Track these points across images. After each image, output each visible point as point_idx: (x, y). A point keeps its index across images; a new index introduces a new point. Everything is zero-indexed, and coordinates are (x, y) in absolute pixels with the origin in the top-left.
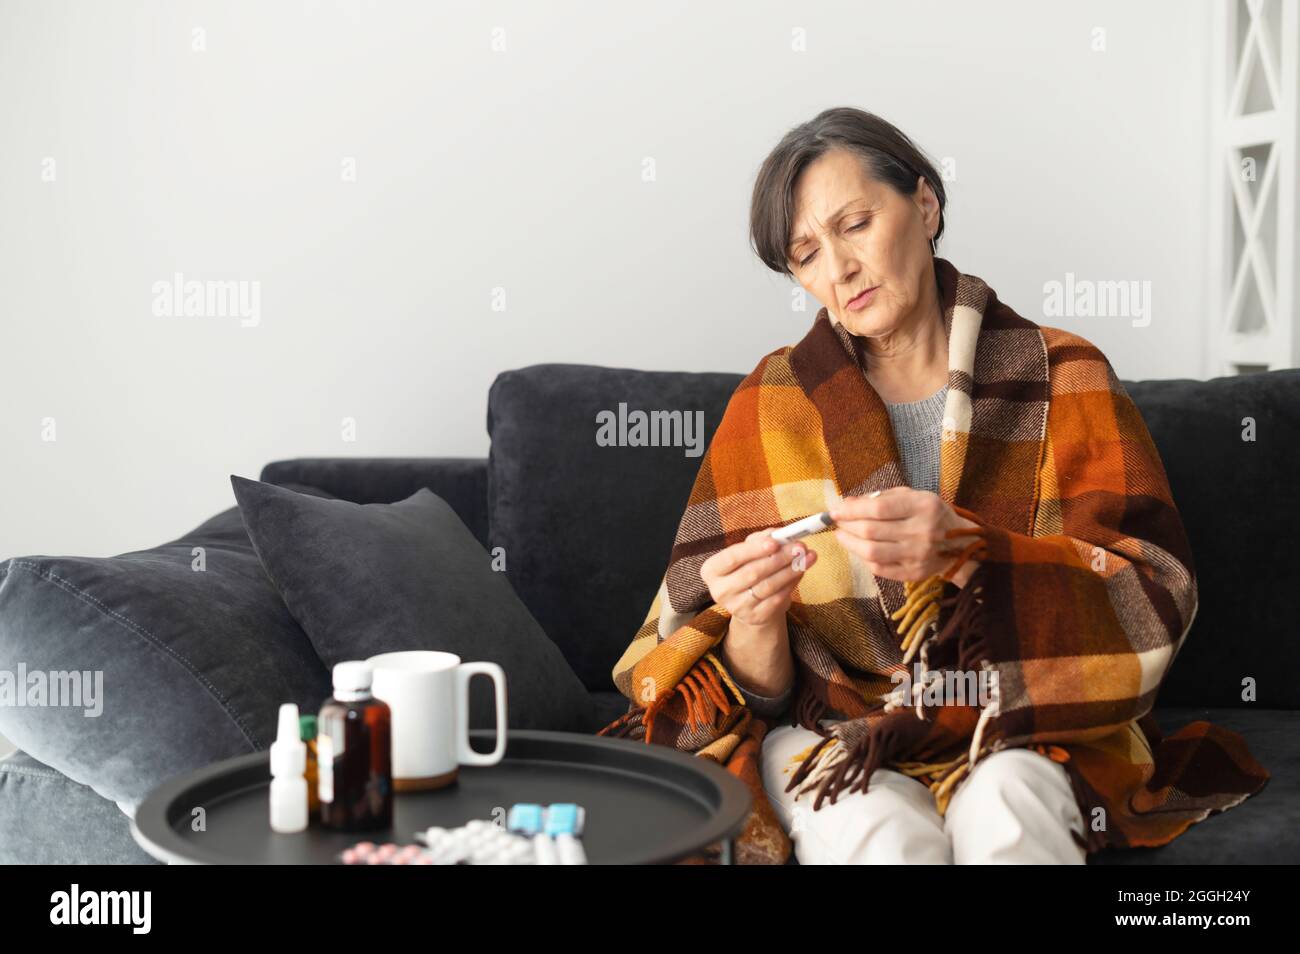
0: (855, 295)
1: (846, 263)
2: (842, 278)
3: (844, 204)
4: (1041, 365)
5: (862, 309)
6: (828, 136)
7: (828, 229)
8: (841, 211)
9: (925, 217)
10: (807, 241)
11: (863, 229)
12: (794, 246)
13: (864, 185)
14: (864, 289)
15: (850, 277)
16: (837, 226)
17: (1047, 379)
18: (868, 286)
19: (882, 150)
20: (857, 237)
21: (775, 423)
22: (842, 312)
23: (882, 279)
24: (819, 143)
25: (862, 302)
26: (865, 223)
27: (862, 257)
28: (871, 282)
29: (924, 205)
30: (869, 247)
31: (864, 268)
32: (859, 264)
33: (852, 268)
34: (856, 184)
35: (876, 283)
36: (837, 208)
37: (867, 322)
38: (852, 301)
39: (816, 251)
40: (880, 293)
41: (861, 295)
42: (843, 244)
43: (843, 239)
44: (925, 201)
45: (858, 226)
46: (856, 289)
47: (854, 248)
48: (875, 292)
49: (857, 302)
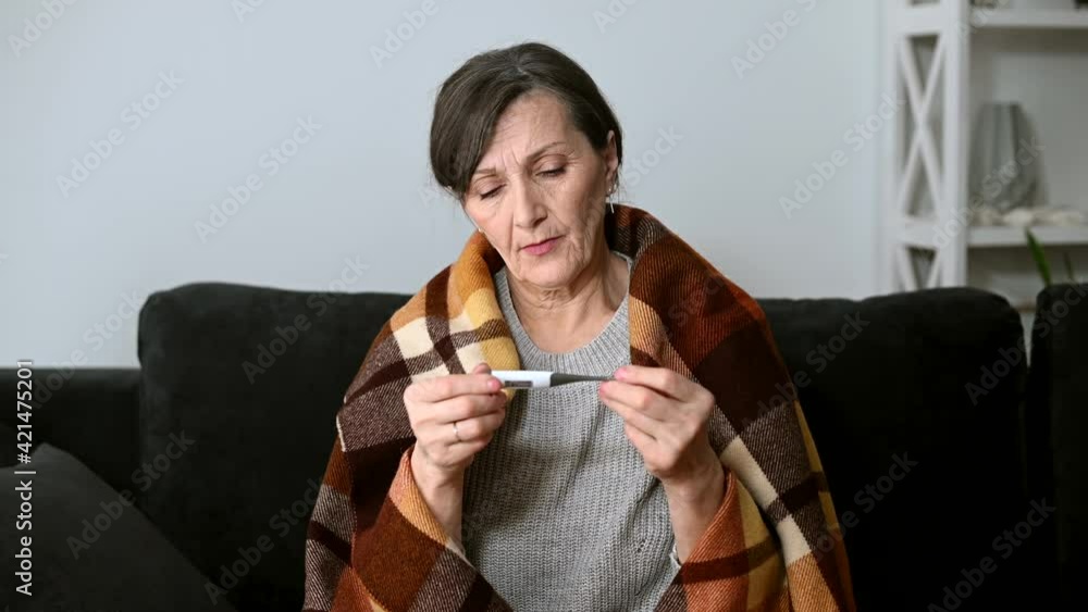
0: (538, 240)
1: (535, 207)
2: (530, 223)
5: (543, 255)
6: (535, 74)
7: (522, 168)
8: (538, 153)
10: (493, 174)
11: (557, 176)
12: (476, 176)
13: (566, 130)
14: (548, 237)
15: (536, 223)
16: (531, 168)
18: (553, 234)
20: (550, 182)
23: (567, 229)
24: (524, 78)
25: (544, 248)
26: (559, 171)
27: (551, 204)
28: (556, 231)
30: (562, 193)
31: (551, 215)
32: (546, 209)
33: (540, 213)
34: (559, 127)
35: (561, 232)
36: (539, 146)
38: (533, 246)
39: (500, 187)
41: (542, 243)
42: (535, 186)
43: (535, 181)
45: (553, 172)
46: (540, 235)
47: (545, 194)
48: (558, 240)
49: (538, 248)
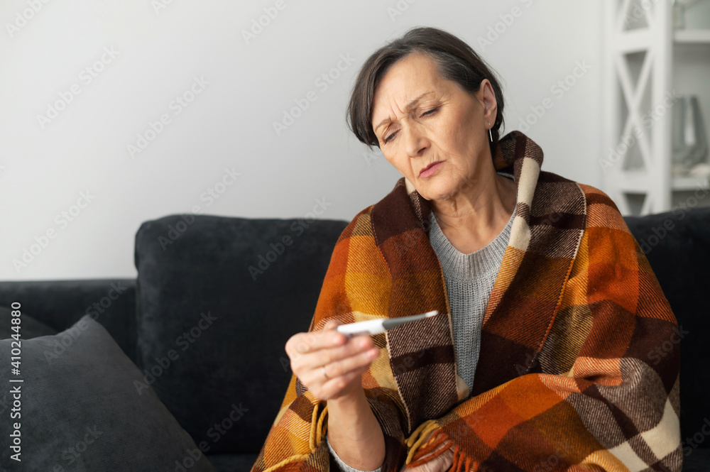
0: (425, 166)
1: (418, 140)
2: (414, 151)
3: (418, 96)
4: (581, 203)
5: (430, 177)
7: (406, 114)
8: (416, 102)
9: (486, 112)
10: (391, 123)
11: (433, 115)
13: (435, 81)
14: (432, 162)
15: (421, 152)
16: (413, 112)
17: (585, 213)
18: (435, 160)
19: (452, 54)
20: (430, 121)
21: (359, 266)
22: (416, 180)
23: (447, 154)
25: (431, 172)
26: (435, 110)
27: (432, 136)
28: (438, 157)
29: (484, 102)
30: (438, 129)
31: (433, 145)
32: (429, 142)
33: (423, 144)
34: (429, 79)
35: (442, 158)
36: (413, 99)
37: (434, 188)
38: (423, 171)
39: (397, 132)
40: (445, 166)
41: (430, 167)
42: (418, 126)
43: (418, 121)
44: (485, 99)
45: (429, 112)
46: (425, 161)
47: (426, 130)
48: (441, 165)
49: (427, 172)
